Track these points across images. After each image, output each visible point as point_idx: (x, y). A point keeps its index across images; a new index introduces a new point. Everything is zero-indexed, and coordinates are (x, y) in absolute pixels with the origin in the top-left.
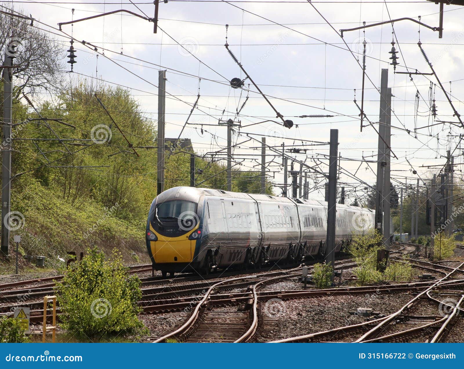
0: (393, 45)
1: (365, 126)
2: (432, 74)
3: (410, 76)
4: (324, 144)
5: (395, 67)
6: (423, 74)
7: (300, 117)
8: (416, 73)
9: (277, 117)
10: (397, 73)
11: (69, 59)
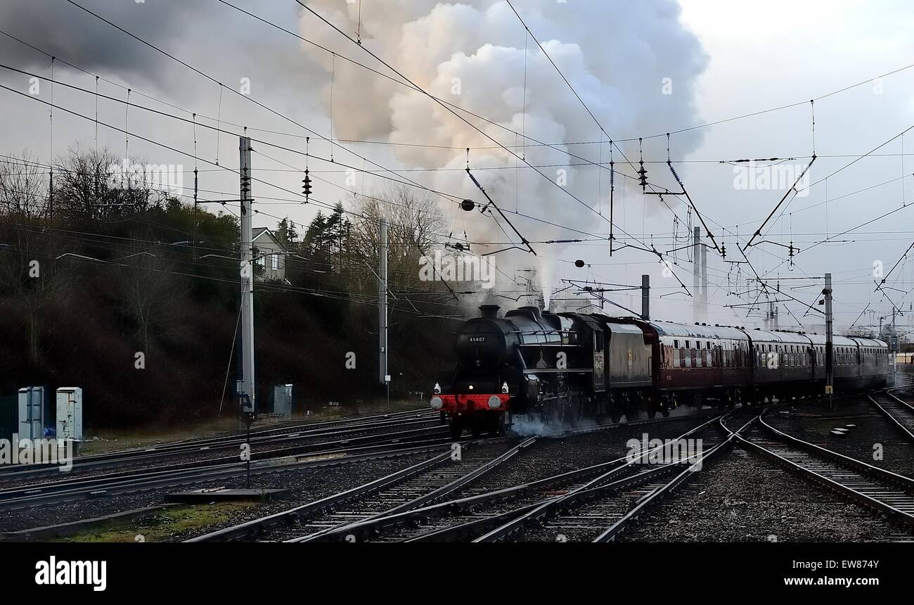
0: (642, 164)
1: (614, 250)
2: (683, 194)
3: (660, 196)
4: (636, 288)
5: (644, 188)
6: (674, 194)
7: (547, 242)
8: (667, 193)
9: (523, 243)
10: (647, 193)
11: (304, 190)
